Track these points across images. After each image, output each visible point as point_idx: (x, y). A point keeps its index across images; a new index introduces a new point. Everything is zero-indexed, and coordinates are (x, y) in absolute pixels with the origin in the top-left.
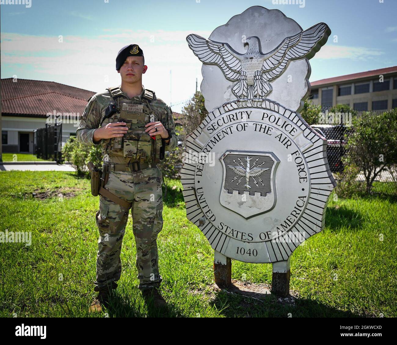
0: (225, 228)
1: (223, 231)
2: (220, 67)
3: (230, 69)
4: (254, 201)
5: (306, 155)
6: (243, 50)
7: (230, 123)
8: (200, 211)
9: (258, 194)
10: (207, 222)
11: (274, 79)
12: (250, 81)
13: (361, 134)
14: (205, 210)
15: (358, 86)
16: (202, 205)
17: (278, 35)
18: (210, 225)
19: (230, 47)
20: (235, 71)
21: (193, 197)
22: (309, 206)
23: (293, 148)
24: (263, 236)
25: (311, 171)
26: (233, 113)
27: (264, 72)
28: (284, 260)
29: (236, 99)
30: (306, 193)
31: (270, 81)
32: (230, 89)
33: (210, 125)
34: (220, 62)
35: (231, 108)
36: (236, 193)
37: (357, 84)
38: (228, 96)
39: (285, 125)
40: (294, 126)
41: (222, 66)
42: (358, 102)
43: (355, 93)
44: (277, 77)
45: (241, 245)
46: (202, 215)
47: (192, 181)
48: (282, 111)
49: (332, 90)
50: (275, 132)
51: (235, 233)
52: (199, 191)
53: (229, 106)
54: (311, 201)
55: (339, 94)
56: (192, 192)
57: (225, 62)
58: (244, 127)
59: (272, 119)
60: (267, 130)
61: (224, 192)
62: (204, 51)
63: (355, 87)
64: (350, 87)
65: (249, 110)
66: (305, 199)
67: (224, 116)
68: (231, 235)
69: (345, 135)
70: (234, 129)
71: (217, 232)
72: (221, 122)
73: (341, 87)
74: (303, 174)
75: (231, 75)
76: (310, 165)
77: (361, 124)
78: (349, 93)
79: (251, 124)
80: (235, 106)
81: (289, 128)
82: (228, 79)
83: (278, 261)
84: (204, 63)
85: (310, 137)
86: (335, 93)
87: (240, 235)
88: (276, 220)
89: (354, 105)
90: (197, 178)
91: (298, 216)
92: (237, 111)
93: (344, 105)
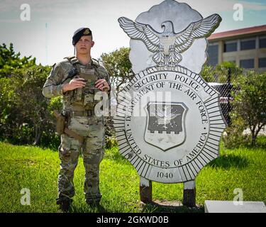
0: (148, 159)
1: (147, 161)
2: (144, 41)
3: (151, 43)
4: (170, 138)
5: (206, 104)
6: (161, 30)
7: (151, 82)
8: (129, 147)
9: (173, 133)
10: (135, 155)
11: (183, 51)
12: (167, 52)
13: (246, 91)
14: (133, 146)
15: (244, 42)
16: (131, 143)
17: (186, 20)
18: (137, 157)
19: (151, 27)
20: (155, 45)
21: (124, 137)
22: (209, 140)
23: (197, 100)
24: (176, 163)
25: (210, 115)
26: (154, 74)
27: (176, 46)
28: (192, 180)
29: (156, 65)
30: (207, 131)
31: (180, 52)
32: (151, 58)
33: (136, 83)
34: (144, 38)
35: (152, 71)
36: (156, 132)
37: (243, 40)
38: (150, 62)
39: (191, 84)
40: (198, 84)
41: (146, 41)
42: (244, 58)
43: (241, 49)
44: (185, 50)
45: (161, 170)
46: (130, 150)
47: (123, 125)
48: (189, 74)
49: (217, 46)
50: (184, 88)
51: (156, 162)
52: (128, 132)
53: (151, 69)
54: (210, 136)
55: (225, 51)
56: (123, 133)
57: (147, 38)
58: (162, 85)
59: (182, 79)
60: (179, 87)
61: (148, 132)
62: (131, 29)
63: (241, 43)
64: (236, 44)
65: (165, 73)
66: (206, 135)
67: (147, 77)
68: (153, 163)
69: (233, 92)
70: (154, 86)
71: (142, 162)
72: (145, 82)
73: (227, 43)
74: (204, 118)
75: (152, 47)
76: (209, 111)
77: (246, 83)
78: (235, 49)
79: (167, 83)
80: (155, 70)
81: (194, 86)
82: (150, 50)
83: (187, 181)
84: (132, 38)
85: (209, 91)
86: (220, 49)
87: (159, 163)
88: (186, 151)
89: (241, 61)
90: (127, 123)
91: (202, 147)
92: (157, 73)
93: (230, 62)
